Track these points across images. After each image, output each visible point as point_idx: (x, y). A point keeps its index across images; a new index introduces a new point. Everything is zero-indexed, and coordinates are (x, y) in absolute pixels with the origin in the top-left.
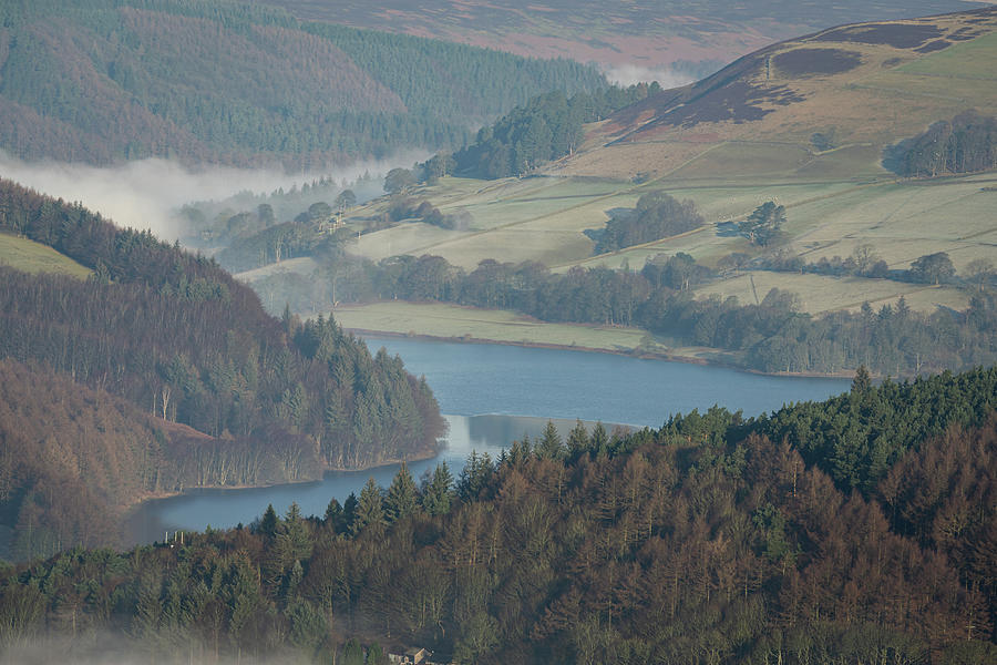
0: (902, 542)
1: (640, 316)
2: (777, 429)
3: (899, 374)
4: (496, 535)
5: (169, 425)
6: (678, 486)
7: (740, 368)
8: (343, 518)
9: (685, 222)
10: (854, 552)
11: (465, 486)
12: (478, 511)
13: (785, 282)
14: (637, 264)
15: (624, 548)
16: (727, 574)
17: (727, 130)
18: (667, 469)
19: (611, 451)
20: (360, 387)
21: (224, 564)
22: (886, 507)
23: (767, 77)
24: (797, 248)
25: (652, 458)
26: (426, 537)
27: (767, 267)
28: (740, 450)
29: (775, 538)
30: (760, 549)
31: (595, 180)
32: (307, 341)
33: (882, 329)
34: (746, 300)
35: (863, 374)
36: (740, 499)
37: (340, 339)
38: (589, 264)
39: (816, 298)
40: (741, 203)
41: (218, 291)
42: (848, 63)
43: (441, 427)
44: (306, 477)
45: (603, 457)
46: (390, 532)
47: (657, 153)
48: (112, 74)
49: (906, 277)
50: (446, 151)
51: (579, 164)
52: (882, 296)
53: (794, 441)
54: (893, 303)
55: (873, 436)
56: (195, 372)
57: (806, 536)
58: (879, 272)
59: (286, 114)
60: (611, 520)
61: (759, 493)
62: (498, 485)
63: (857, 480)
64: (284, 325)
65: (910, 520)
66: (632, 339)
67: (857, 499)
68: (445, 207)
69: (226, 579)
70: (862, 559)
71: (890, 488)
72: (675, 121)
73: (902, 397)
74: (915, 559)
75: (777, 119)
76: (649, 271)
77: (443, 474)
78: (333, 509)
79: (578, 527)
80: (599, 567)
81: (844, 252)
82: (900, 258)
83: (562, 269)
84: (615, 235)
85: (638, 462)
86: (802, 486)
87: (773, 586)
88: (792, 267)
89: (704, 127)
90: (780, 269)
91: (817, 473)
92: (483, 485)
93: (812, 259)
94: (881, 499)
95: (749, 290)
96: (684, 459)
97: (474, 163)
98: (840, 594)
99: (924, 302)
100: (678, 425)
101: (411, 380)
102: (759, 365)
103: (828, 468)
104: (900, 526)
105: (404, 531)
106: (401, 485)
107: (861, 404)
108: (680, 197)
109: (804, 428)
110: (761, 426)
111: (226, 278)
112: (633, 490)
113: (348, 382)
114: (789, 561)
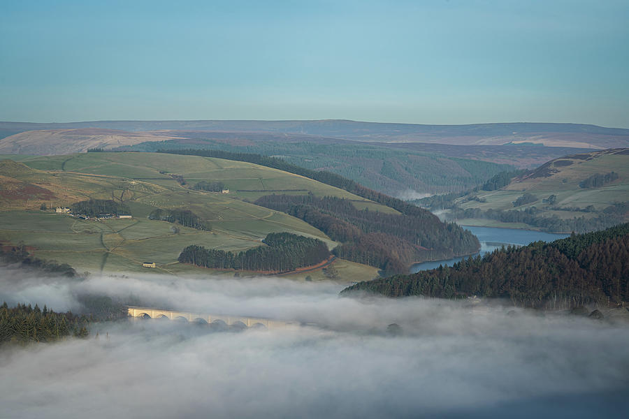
0: (583, 270)
1: (525, 220)
2: (554, 245)
3: (583, 232)
4: (491, 269)
5: (419, 247)
6: (532, 258)
7: (546, 232)
8: (456, 267)
9: (534, 200)
10: (572, 272)
11: (484, 259)
12: (487, 265)
13: (557, 213)
14: (523, 209)
15: (520, 272)
16: (543, 278)
17: (543, 179)
18: (530, 254)
19: (517, 251)
20: (461, 238)
21: (431, 277)
22: (579, 262)
23: (552, 167)
24: (560, 204)
25: (526, 252)
26: (476, 271)
27: (553, 209)
28: (546, 250)
29: (554, 269)
30: (551, 272)
31: (514, 191)
32: (450, 228)
33: (579, 222)
34: (548, 217)
35: (573, 232)
36: (546, 261)
37: (457, 227)
38: (513, 209)
39: (564, 216)
40: (547, 195)
41: (430, 217)
42: (571, 163)
43: (480, 246)
44: (449, 258)
45: (515, 252)
46: (467, 270)
47: (527, 185)
48: (406, 169)
49: (584, 211)
50: (480, 185)
51: (510, 187)
52: (579, 215)
53: (558, 248)
54: (581, 216)
55: (576, 246)
56: (425, 235)
57: (561, 269)
58: (578, 210)
59: (445, 177)
60: (517, 266)
61: (550, 259)
62: (492, 259)
63: (572, 256)
64: (445, 224)
65: (584, 266)
66: (523, 225)
67: (572, 260)
68: (480, 197)
69: (431, 281)
70: (574, 274)
71: (580, 258)
72: (532, 177)
73: (582, 237)
74: (586, 273)
75: (554, 176)
76: (526, 211)
77: (479, 257)
78: (455, 265)
79: (510, 268)
80: (515, 276)
81: (570, 206)
82: (582, 207)
83: (507, 211)
84: (518, 203)
85: (523, 253)
86: (560, 258)
87: (554, 280)
88: (558, 209)
89: (538, 178)
90: (555, 210)
91: (563, 255)
92: (489, 258)
93: (562, 208)
94: (577, 260)
95: (549, 214)
96: (533, 252)
97: (487, 188)
98: (569, 282)
99: (588, 216)
100: (532, 245)
101: (473, 236)
102: (551, 231)
103: (565, 254)
104: (582, 267)
105: (471, 269)
106: (470, 260)
107: (573, 239)
108: (533, 194)
109: (560, 245)
110: (551, 245)
111: (432, 214)
112: (522, 260)
113: (459, 237)
114: (557, 276)
